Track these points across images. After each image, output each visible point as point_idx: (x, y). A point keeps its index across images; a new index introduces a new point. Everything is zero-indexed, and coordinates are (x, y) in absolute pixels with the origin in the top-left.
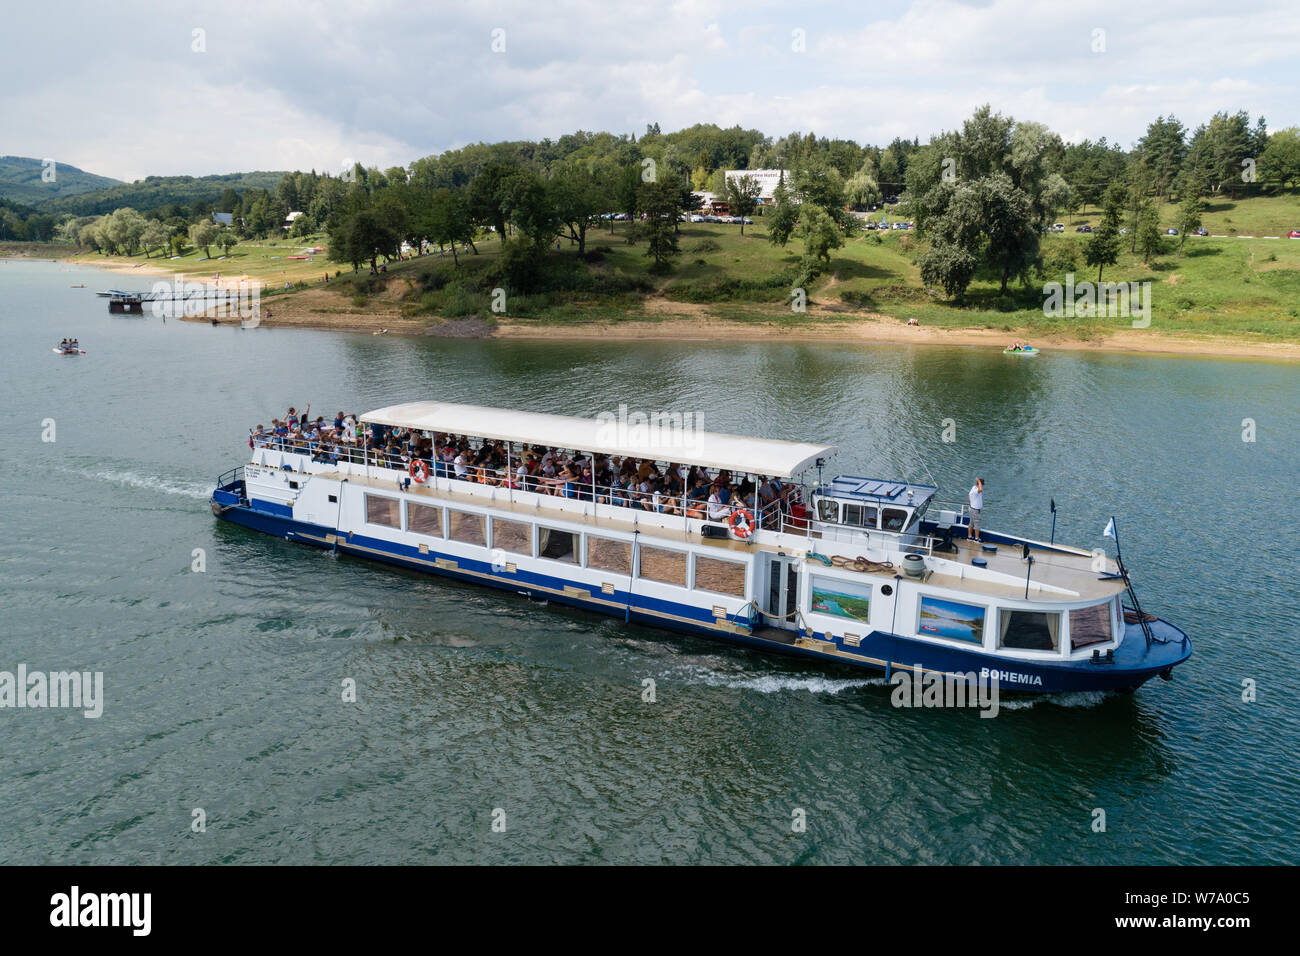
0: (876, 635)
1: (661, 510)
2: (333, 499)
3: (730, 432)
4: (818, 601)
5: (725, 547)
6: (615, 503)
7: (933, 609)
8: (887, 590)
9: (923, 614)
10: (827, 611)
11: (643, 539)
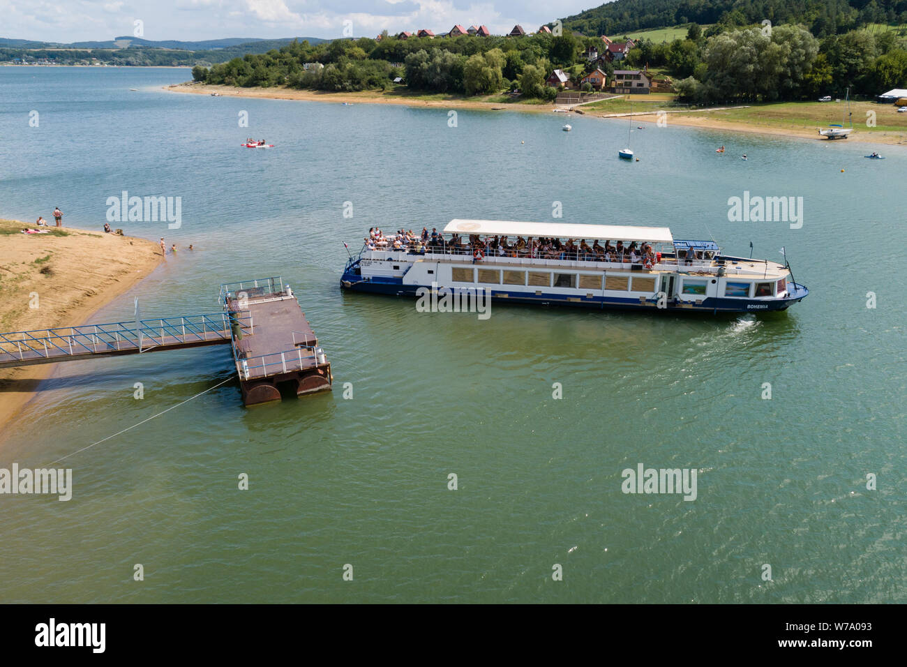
0: (708, 298)
1: (610, 261)
2: (431, 272)
3: (641, 226)
4: (686, 289)
5: (641, 272)
6: (588, 260)
7: (730, 286)
8: (714, 282)
9: (727, 289)
10: (689, 293)
11: (608, 273)
